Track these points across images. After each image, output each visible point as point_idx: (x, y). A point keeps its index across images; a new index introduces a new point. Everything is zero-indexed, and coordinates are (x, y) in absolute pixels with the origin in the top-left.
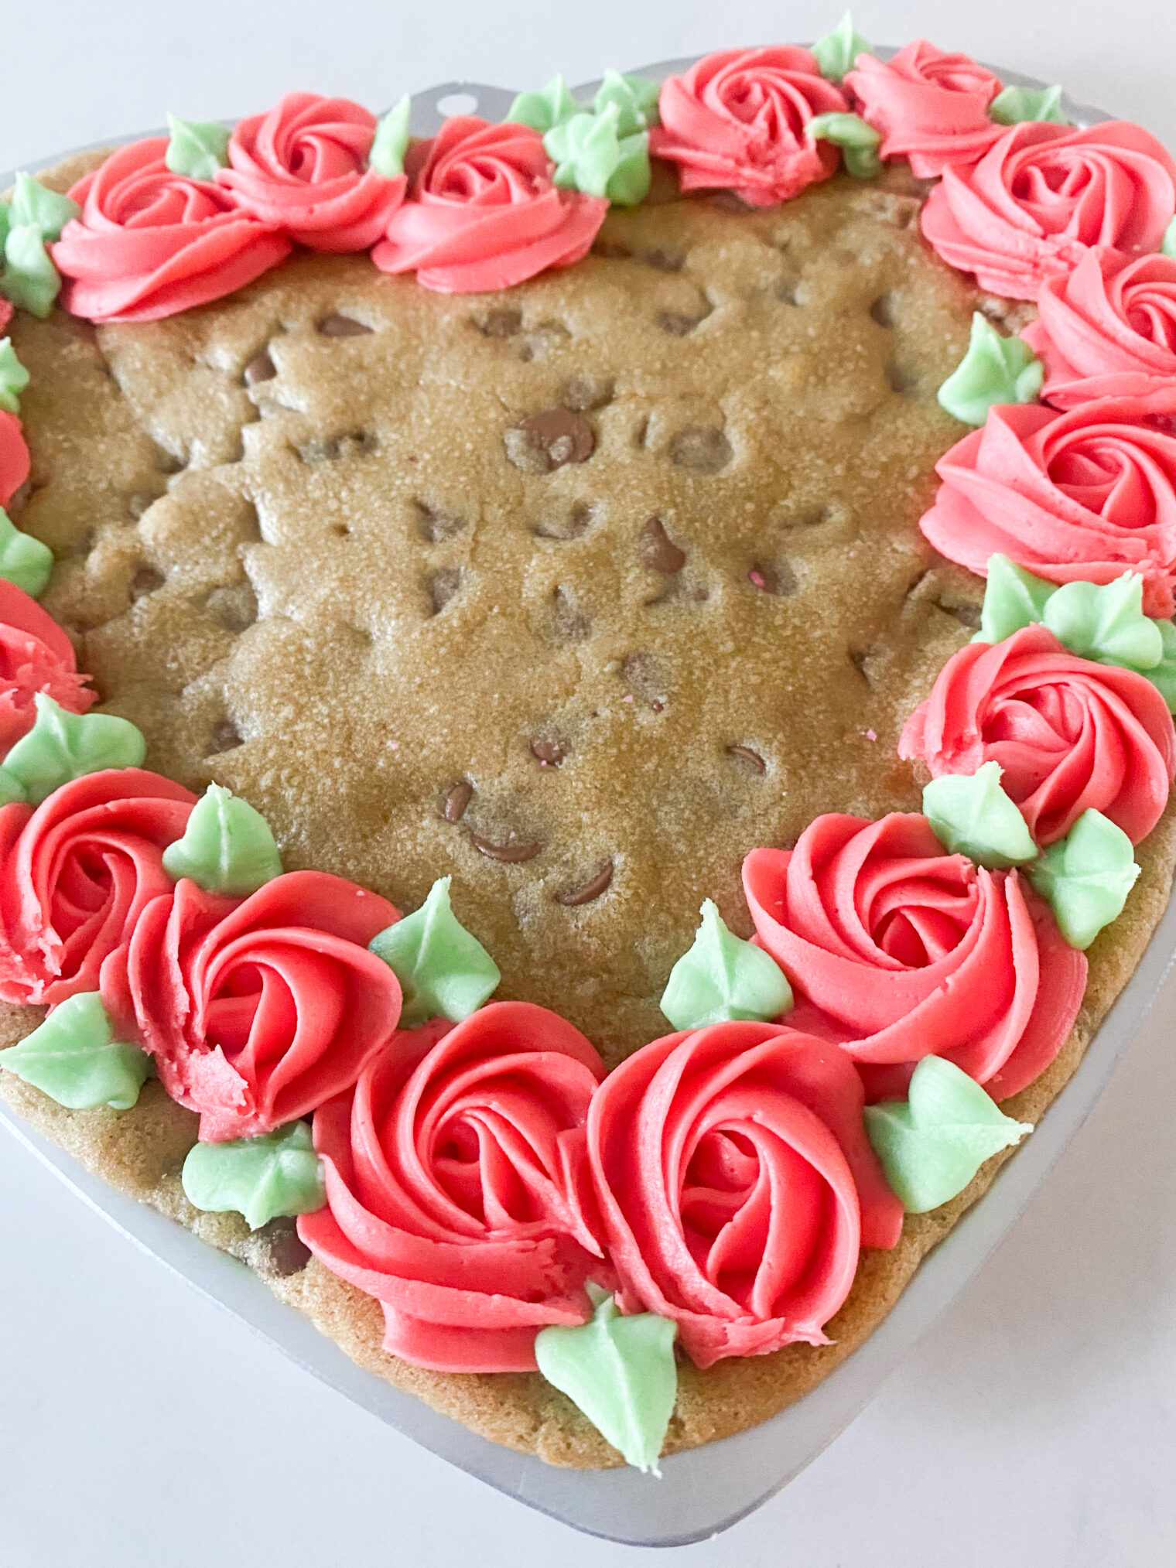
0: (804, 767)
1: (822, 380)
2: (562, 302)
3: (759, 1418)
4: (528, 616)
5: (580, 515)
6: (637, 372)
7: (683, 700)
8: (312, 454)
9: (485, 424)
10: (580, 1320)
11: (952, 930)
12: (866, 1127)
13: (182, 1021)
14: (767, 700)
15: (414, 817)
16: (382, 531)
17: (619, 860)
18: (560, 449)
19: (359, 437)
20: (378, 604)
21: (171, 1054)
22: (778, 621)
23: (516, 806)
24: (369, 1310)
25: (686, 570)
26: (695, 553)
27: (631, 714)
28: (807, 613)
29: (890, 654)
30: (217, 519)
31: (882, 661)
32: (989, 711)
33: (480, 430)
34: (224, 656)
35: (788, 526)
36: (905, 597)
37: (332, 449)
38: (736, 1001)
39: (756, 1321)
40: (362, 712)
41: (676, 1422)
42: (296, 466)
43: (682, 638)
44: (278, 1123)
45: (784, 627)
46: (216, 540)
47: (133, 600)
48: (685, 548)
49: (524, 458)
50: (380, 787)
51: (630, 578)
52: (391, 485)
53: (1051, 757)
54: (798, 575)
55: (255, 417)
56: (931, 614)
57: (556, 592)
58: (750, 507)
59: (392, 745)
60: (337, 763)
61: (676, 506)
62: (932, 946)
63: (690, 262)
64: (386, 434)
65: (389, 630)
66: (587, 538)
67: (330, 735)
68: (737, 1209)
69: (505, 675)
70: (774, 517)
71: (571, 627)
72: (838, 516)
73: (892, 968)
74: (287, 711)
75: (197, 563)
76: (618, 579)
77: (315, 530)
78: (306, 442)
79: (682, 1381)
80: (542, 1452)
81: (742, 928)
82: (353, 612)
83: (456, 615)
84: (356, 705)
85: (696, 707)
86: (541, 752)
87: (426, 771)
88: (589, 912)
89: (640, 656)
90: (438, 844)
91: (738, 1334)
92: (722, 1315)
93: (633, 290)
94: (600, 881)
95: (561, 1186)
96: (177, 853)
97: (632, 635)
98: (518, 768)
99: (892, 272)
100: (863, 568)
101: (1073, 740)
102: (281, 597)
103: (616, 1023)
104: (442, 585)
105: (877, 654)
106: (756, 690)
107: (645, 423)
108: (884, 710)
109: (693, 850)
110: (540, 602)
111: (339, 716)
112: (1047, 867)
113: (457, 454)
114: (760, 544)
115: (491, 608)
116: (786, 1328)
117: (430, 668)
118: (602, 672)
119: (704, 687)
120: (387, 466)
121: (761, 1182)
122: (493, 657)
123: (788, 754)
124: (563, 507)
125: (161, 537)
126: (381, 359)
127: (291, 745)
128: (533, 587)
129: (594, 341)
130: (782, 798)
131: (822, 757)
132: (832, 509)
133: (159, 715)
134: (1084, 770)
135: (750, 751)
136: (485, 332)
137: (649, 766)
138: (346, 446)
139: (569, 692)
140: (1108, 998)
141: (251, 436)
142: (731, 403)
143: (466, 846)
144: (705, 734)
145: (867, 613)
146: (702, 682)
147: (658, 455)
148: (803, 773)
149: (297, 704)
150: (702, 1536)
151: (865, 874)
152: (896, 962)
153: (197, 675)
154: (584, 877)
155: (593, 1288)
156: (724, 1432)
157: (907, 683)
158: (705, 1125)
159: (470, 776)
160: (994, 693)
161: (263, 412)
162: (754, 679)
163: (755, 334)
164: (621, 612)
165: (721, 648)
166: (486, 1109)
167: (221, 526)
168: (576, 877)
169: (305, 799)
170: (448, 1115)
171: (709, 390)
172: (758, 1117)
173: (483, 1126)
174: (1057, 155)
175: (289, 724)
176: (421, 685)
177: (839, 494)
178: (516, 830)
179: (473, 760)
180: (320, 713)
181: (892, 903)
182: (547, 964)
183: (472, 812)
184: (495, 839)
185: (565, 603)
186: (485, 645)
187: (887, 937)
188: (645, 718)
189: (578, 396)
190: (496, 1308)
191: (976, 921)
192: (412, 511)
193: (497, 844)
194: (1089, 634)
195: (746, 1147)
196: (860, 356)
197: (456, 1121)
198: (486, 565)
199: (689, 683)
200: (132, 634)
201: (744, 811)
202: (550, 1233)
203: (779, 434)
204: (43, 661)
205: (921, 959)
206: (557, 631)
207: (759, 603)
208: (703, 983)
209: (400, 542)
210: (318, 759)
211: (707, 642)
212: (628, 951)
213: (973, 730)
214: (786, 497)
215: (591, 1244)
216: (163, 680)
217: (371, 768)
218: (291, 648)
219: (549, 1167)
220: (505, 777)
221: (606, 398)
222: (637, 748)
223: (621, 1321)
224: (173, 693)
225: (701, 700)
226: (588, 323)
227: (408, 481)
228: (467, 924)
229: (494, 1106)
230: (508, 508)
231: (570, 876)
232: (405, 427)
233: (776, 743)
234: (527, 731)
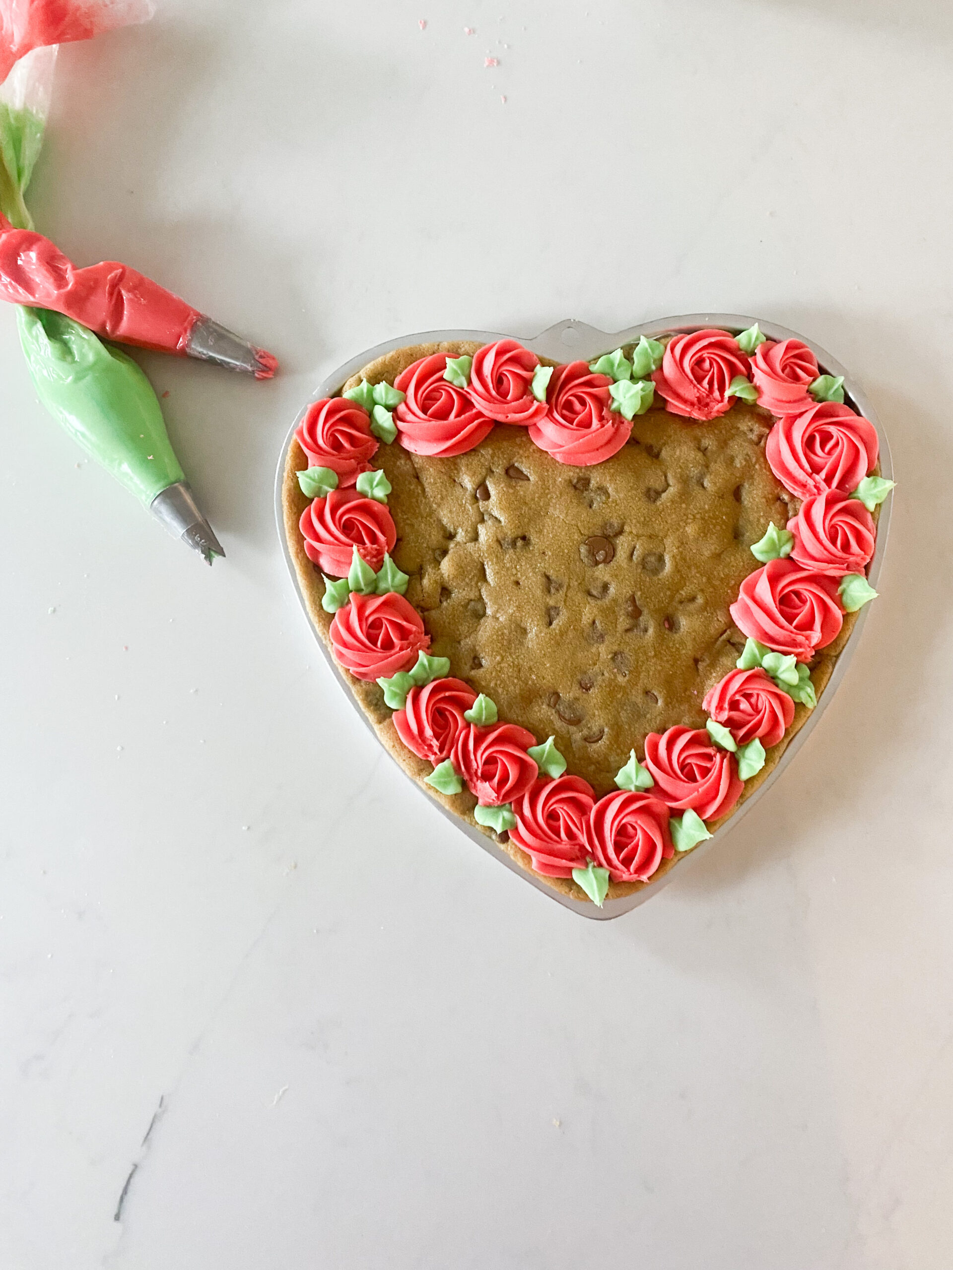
0: (671, 703)
1: (706, 535)
2: (608, 478)
3: (626, 895)
4: (583, 631)
5: (605, 587)
6: (634, 521)
7: (634, 674)
8: (506, 545)
9: (572, 541)
10: (584, 868)
11: (705, 772)
12: (669, 824)
13: (474, 771)
14: (662, 676)
15: (540, 703)
16: (533, 587)
17: (606, 730)
18: (600, 557)
19: (524, 538)
20: (531, 620)
21: (471, 780)
22: (671, 645)
23: (574, 704)
24: (528, 858)
25: (641, 618)
26: (645, 612)
27: (615, 677)
28: (682, 643)
29: (708, 661)
30: (471, 571)
31: (705, 664)
32: (733, 699)
33: (571, 544)
34: (475, 630)
35: (681, 602)
36: (717, 639)
37: (514, 543)
38: (638, 784)
39: (631, 874)
40: (524, 662)
41: (607, 895)
42: (499, 548)
43: (637, 648)
44: (503, 804)
45: (672, 648)
46: (471, 580)
47: (441, 602)
48: (642, 609)
49: (586, 559)
50: (529, 692)
51: (621, 619)
52: (536, 565)
53: (749, 718)
54: (681, 624)
55: (483, 521)
56: (726, 646)
57: (594, 622)
58: (668, 593)
59: (534, 677)
60: (516, 681)
61: (641, 590)
62: (698, 777)
63: (664, 454)
64: (534, 539)
65: (534, 631)
66: (607, 601)
67: (513, 670)
68: (630, 843)
69: (573, 654)
70: (677, 597)
71: (598, 637)
72: (700, 600)
73: (684, 781)
74: (498, 658)
75: (464, 590)
76: (617, 619)
77: (508, 582)
78: (504, 539)
79: (610, 885)
80: (571, 896)
81: (641, 759)
82: (521, 621)
83: (558, 628)
84: (522, 659)
85: (638, 677)
86: (583, 686)
87: (544, 687)
88: (595, 746)
89: (621, 652)
90: (548, 715)
91: (626, 876)
92: (622, 871)
93: (638, 475)
94: (598, 737)
95: (583, 833)
96: (469, 713)
97: (619, 645)
98: (576, 692)
99: (748, 472)
100: (705, 626)
101: (758, 712)
102: (496, 610)
103: (599, 779)
104: (553, 613)
105: (703, 660)
106: (659, 672)
107: (635, 547)
108: (701, 683)
109: (630, 728)
110: (588, 625)
111: (516, 663)
112: (740, 754)
113: (561, 554)
114: (670, 609)
115: (570, 626)
116: (639, 876)
117: (548, 648)
118: (607, 658)
119: (641, 669)
120: (534, 555)
121: (637, 838)
122: (570, 646)
123: (666, 698)
124: (599, 584)
125: (451, 577)
126: (533, 499)
127: (500, 672)
128: (586, 619)
129: (618, 502)
130: (662, 713)
131: (677, 700)
132: (699, 597)
133: (453, 651)
134: (758, 724)
135: (654, 694)
136: (575, 487)
137: (619, 696)
138: (520, 543)
139: (595, 664)
140: (748, 795)
141: (482, 529)
142: (668, 542)
143: (557, 717)
144: (640, 687)
145: (703, 645)
146: (641, 666)
147: (637, 565)
148: (670, 705)
149: (501, 655)
150: (610, 919)
151: (682, 750)
152: (686, 780)
153: (466, 637)
154: (594, 734)
155: (588, 859)
156: (619, 896)
157: (711, 674)
158: (624, 821)
159: (559, 690)
160: (736, 693)
161: (486, 517)
162: (659, 668)
163: (684, 506)
164: (616, 634)
165: (650, 654)
166: (562, 808)
167: (472, 574)
168: (592, 733)
169: (505, 693)
170: (551, 808)
171: (661, 534)
172: (639, 822)
173: (561, 812)
174: (829, 428)
175: (499, 663)
176: (544, 655)
177: (702, 591)
178: (573, 714)
179: (561, 687)
180: (509, 660)
181: (689, 761)
182: (580, 759)
183: (559, 705)
184: (567, 716)
185: (597, 627)
186: (568, 641)
187: (686, 770)
188: (620, 679)
189: (610, 530)
190: (564, 863)
191: (713, 770)
192: (544, 580)
193: (567, 718)
194: (776, 670)
195: (634, 828)
196: (724, 521)
197: (554, 809)
198: (570, 607)
199: (637, 667)
200: (443, 618)
201: (648, 716)
202: (579, 844)
203: (685, 560)
204: (416, 634)
205: (695, 780)
206: (593, 639)
207: (665, 636)
208: (629, 778)
209: (539, 593)
210: (509, 678)
211: (645, 651)
212: (606, 758)
213: (726, 706)
214: (682, 589)
215: (589, 849)
216: (454, 636)
217: (527, 684)
218: (500, 633)
219: (580, 827)
220: (571, 694)
221: (621, 532)
222: (616, 689)
223: (595, 869)
224: (457, 642)
225: (639, 675)
226: (617, 491)
227: (542, 565)
228: (558, 749)
229: (565, 808)
230: (579, 581)
231: (589, 733)
232: (541, 536)
233: (663, 693)
234: (579, 677)
